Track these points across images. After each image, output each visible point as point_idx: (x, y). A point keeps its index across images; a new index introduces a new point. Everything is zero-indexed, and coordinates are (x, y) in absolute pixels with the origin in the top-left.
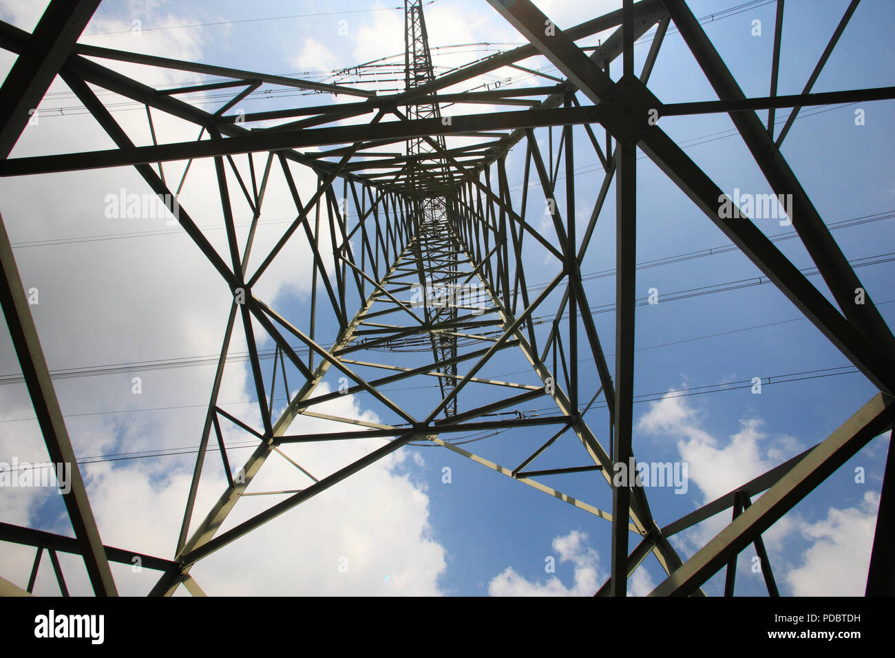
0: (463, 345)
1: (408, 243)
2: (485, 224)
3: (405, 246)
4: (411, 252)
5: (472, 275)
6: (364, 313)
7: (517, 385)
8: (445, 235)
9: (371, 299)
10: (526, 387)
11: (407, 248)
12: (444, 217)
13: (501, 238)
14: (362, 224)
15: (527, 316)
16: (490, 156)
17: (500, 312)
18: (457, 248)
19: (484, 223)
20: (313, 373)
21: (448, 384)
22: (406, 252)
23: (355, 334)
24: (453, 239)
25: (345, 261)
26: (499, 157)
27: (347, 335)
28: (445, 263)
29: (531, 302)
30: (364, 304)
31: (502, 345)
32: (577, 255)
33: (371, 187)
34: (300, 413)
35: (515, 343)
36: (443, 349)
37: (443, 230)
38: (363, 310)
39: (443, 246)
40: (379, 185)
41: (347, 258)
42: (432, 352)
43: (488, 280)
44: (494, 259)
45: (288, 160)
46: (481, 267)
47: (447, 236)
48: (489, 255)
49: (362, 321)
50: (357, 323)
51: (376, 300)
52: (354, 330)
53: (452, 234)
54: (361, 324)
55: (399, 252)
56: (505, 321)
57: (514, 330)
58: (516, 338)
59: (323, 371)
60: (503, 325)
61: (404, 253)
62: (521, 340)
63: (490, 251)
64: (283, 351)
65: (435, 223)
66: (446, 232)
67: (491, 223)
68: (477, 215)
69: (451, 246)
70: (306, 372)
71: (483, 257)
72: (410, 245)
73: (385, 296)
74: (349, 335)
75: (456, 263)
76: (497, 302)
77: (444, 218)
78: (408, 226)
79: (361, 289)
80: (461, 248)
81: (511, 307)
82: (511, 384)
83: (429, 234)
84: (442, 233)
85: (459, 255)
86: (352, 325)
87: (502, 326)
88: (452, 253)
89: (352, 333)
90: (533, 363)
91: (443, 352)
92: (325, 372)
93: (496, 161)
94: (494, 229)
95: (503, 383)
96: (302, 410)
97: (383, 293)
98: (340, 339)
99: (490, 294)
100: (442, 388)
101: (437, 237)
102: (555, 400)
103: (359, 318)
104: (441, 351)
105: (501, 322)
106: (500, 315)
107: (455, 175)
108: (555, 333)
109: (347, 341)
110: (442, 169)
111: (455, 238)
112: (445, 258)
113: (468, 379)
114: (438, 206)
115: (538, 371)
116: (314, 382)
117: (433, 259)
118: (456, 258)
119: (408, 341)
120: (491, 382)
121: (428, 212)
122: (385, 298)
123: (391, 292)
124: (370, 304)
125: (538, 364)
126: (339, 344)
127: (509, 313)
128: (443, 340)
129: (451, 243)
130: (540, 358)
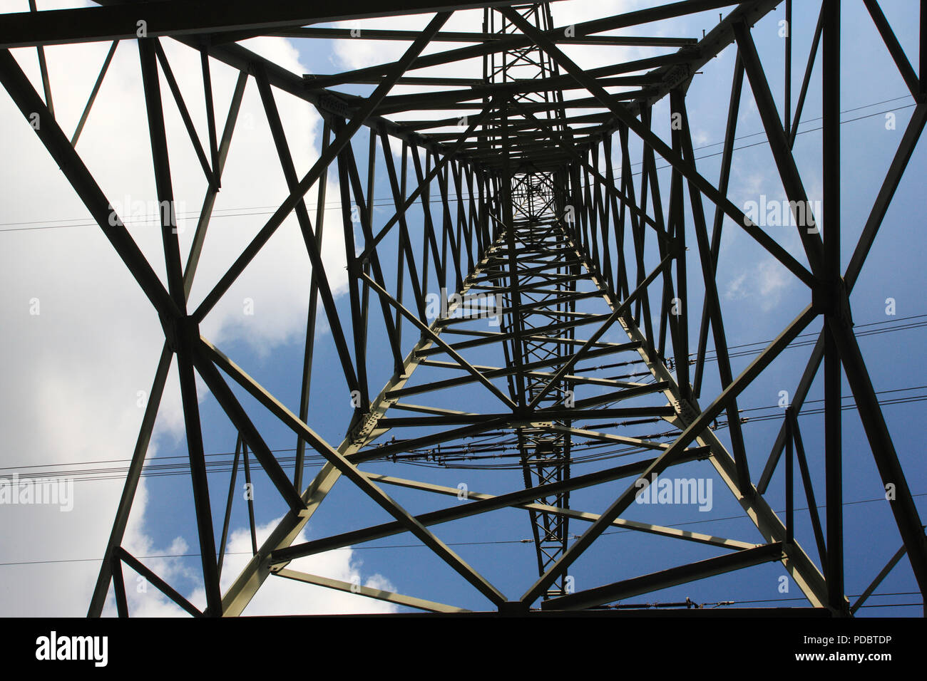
0: (583, 460)
1: (481, 257)
2: (639, 213)
3: (476, 263)
4: (486, 275)
5: (609, 320)
6: (399, 386)
7: (707, 538)
8: (552, 244)
9: (412, 360)
10: (728, 542)
11: (480, 266)
12: (548, 210)
13: (672, 247)
14: (400, 217)
15: (728, 403)
16: (655, 85)
17: (668, 393)
18: (576, 270)
19: (635, 212)
20: (303, 494)
21: (548, 539)
22: (478, 274)
23: (382, 424)
24: (569, 253)
25: (367, 283)
26: (673, 87)
27: (367, 425)
28: (554, 297)
29: (736, 374)
30: (400, 369)
31: (678, 456)
32: (842, 275)
33: (419, 148)
34: (275, 573)
35: (701, 454)
36: (541, 466)
37: (548, 235)
38: (396, 380)
39: (550, 265)
40: (432, 143)
41: (372, 278)
42: (521, 472)
43: (642, 329)
44: (655, 291)
45: (274, 89)
46: (627, 306)
47: (555, 247)
48: (643, 281)
49: (395, 400)
50: (385, 405)
51: (422, 363)
52: (380, 416)
53: (567, 242)
54: (393, 406)
55: (465, 275)
56: (678, 411)
57: (701, 430)
58: (702, 444)
59: (320, 493)
60: (675, 417)
61: (475, 277)
62: (713, 448)
63: (648, 273)
64: (249, 450)
65: (533, 221)
66: (553, 239)
67: (650, 212)
68: (621, 195)
69: (563, 264)
70: (289, 491)
71: (632, 287)
72: (485, 262)
73: (445, 354)
74: (370, 426)
75: (573, 298)
76: (661, 372)
77: (550, 213)
78: (482, 226)
79: (394, 335)
80: (585, 269)
81: (692, 382)
82: (695, 535)
83: (522, 241)
84: (547, 240)
85: (579, 282)
86: (377, 407)
87: (671, 419)
88: (565, 279)
89: (376, 422)
90: (739, 496)
91: (540, 472)
92: (325, 495)
93: (669, 94)
94: (658, 225)
95: (680, 533)
96: (279, 566)
97: (442, 348)
98: (354, 433)
99: (646, 357)
100: (538, 544)
101: (537, 248)
102: (791, 574)
103: (390, 395)
104: (536, 470)
105: (670, 411)
106: (669, 399)
107: (574, 126)
108: (790, 433)
109: (368, 437)
110: (549, 115)
111: (573, 249)
112: (553, 288)
113: (608, 520)
114: (538, 189)
115: (751, 511)
116: (302, 513)
117: (531, 288)
118: (573, 287)
119: (475, 449)
120: (655, 528)
121: (519, 201)
122: (444, 358)
123: (457, 346)
124: (411, 369)
125: (752, 498)
126: (352, 443)
127: (687, 394)
128: (542, 448)
129: (563, 260)
130: (754, 485)
